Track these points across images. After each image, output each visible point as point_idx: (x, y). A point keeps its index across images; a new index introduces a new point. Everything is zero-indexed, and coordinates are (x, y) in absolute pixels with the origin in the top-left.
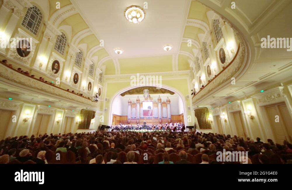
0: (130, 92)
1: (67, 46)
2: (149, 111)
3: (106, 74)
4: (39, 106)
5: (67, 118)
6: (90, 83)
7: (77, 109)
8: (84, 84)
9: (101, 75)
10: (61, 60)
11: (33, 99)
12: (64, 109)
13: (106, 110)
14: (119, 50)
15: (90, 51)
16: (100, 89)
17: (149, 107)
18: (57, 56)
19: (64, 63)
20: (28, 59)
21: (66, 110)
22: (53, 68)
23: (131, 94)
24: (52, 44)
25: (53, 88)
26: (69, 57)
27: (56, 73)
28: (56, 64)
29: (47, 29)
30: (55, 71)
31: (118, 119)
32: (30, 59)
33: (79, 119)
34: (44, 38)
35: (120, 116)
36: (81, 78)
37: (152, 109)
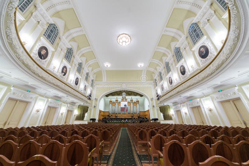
0: (113, 94)
1: (73, 57)
2: (125, 108)
3: (96, 81)
4: (50, 99)
5: (68, 111)
6: (85, 86)
7: (76, 104)
8: (81, 86)
9: (92, 81)
10: (68, 66)
11: (46, 93)
12: (67, 103)
13: (95, 107)
14: (107, 64)
15: (88, 63)
16: (91, 91)
17: (125, 105)
18: (65, 63)
19: (70, 69)
20: (46, 61)
21: (69, 105)
22: (62, 72)
23: (113, 96)
24: (63, 54)
25: (64, 86)
26: (73, 65)
27: (64, 75)
28: (65, 69)
29: (61, 41)
30: (63, 74)
31: (102, 113)
32: (47, 62)
33: (76, 112)
34: (58, 48)
35: (104, 112)
36: (80, 81)
37: (127, 107)
